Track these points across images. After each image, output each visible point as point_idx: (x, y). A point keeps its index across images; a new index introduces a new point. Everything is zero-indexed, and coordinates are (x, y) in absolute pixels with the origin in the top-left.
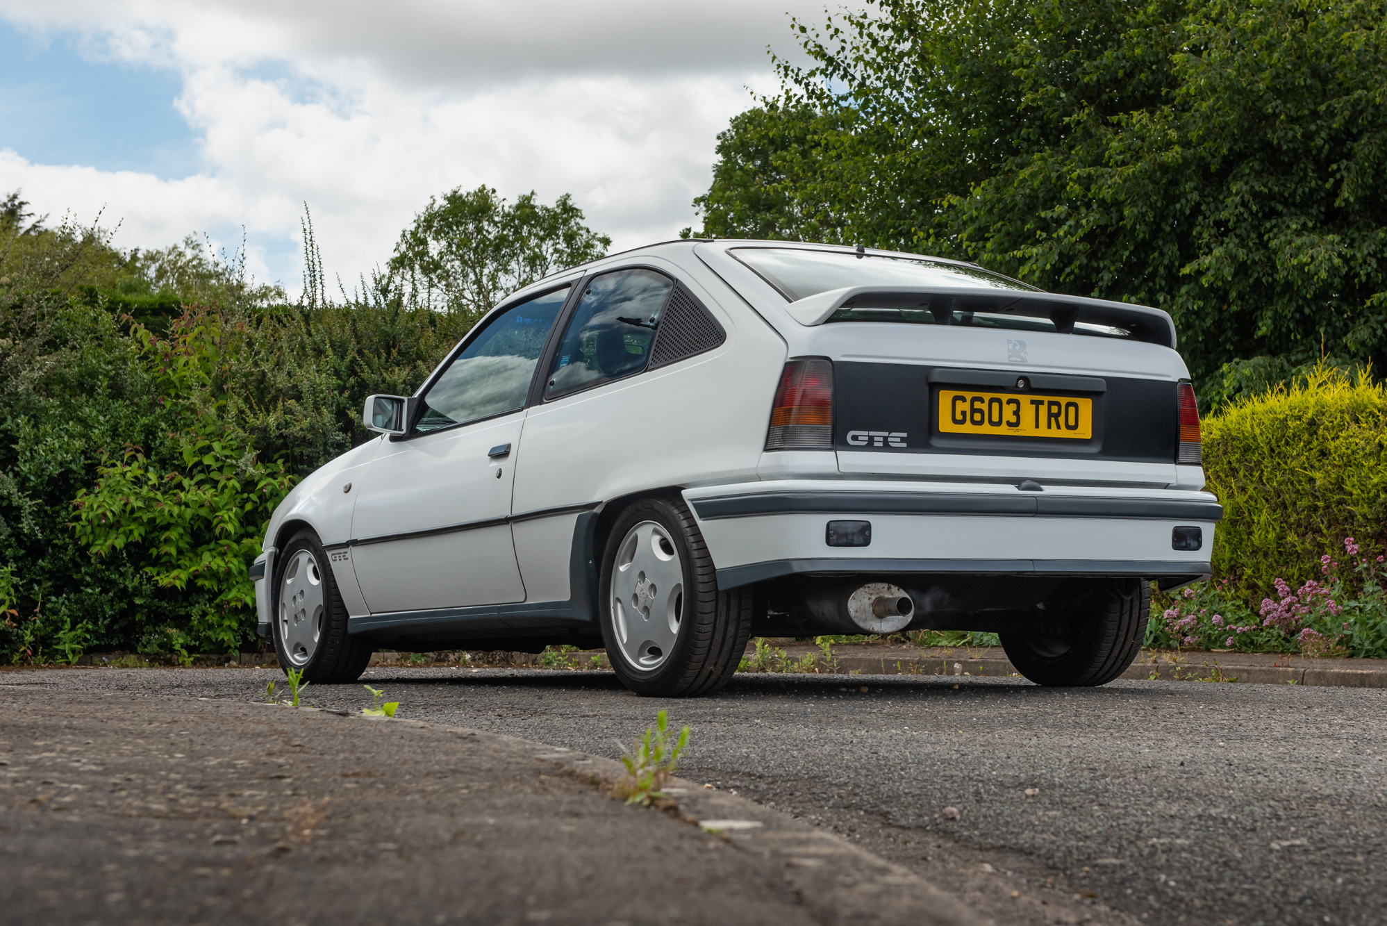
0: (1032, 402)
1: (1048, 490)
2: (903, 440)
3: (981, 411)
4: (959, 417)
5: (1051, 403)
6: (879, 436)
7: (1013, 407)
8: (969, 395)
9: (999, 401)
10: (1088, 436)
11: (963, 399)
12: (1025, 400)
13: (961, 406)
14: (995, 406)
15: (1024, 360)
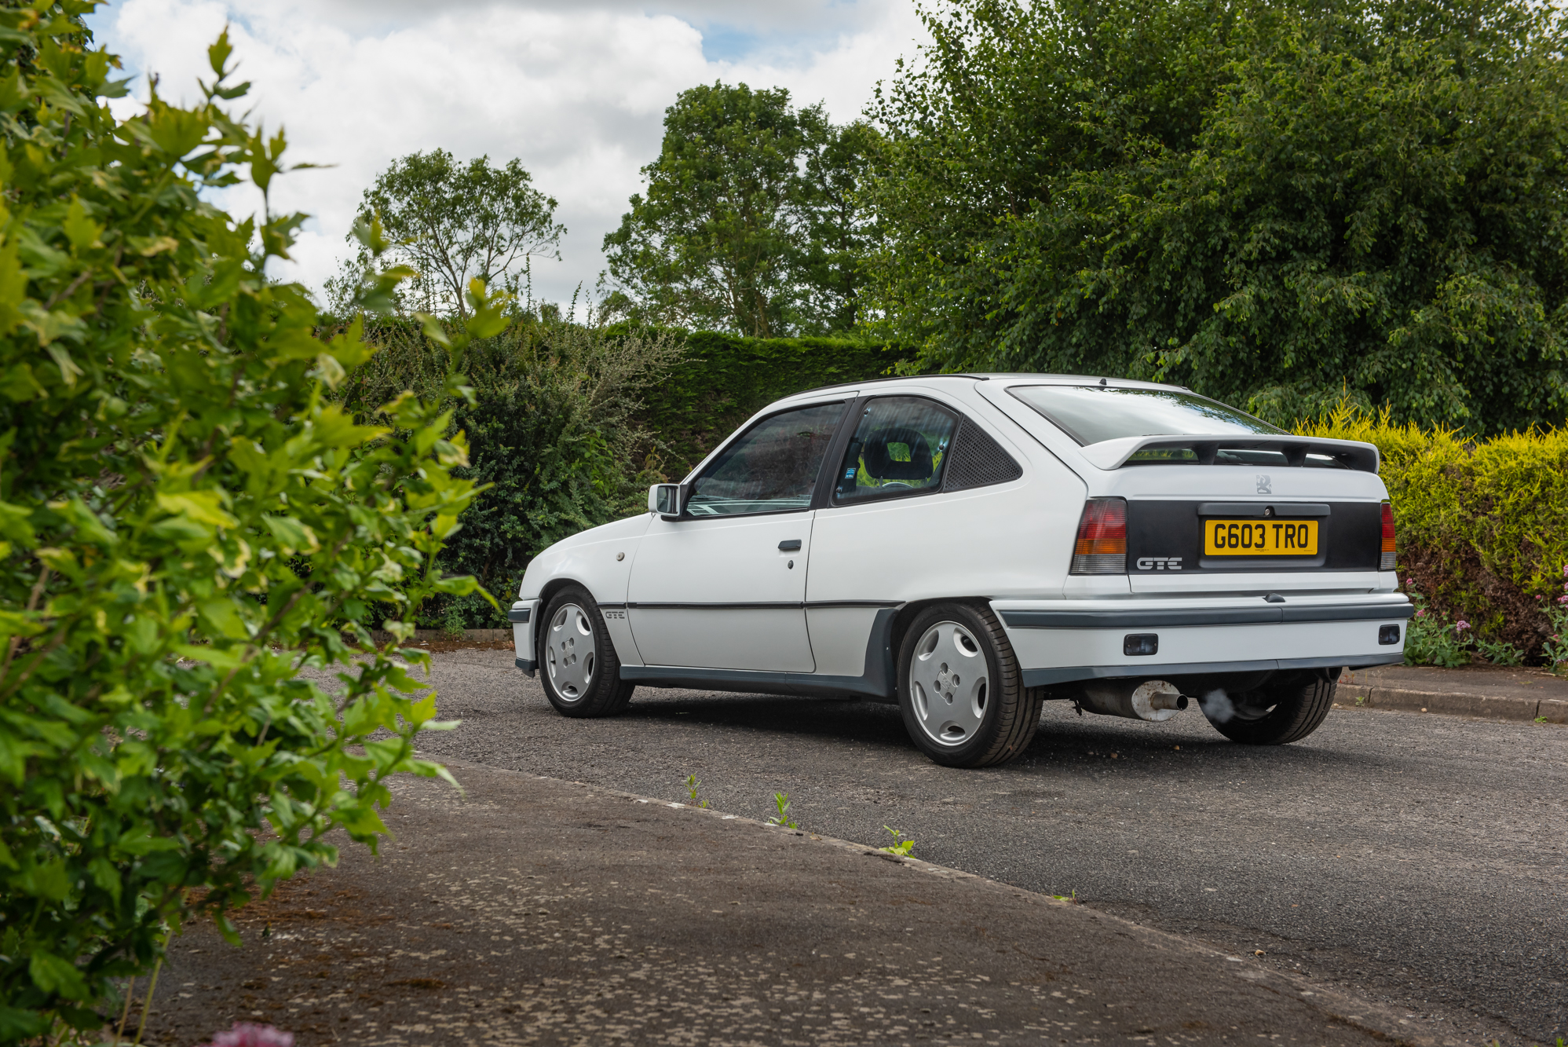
0: (1274, 526)
1: (1290, 601)
2: (1179, 563)
3: (1236, 536)
4: (1220, 542)
5: (1288, 526)
6: (1161, 561)
7: (1260, 531)
8: (1227, 523)
9: (1249, 527)
10: (1315, 552)
11: (1223, 527)
12: (1269, 525)
13: (1223, 533)
14: (1247, 531)
15: (1269, 492)
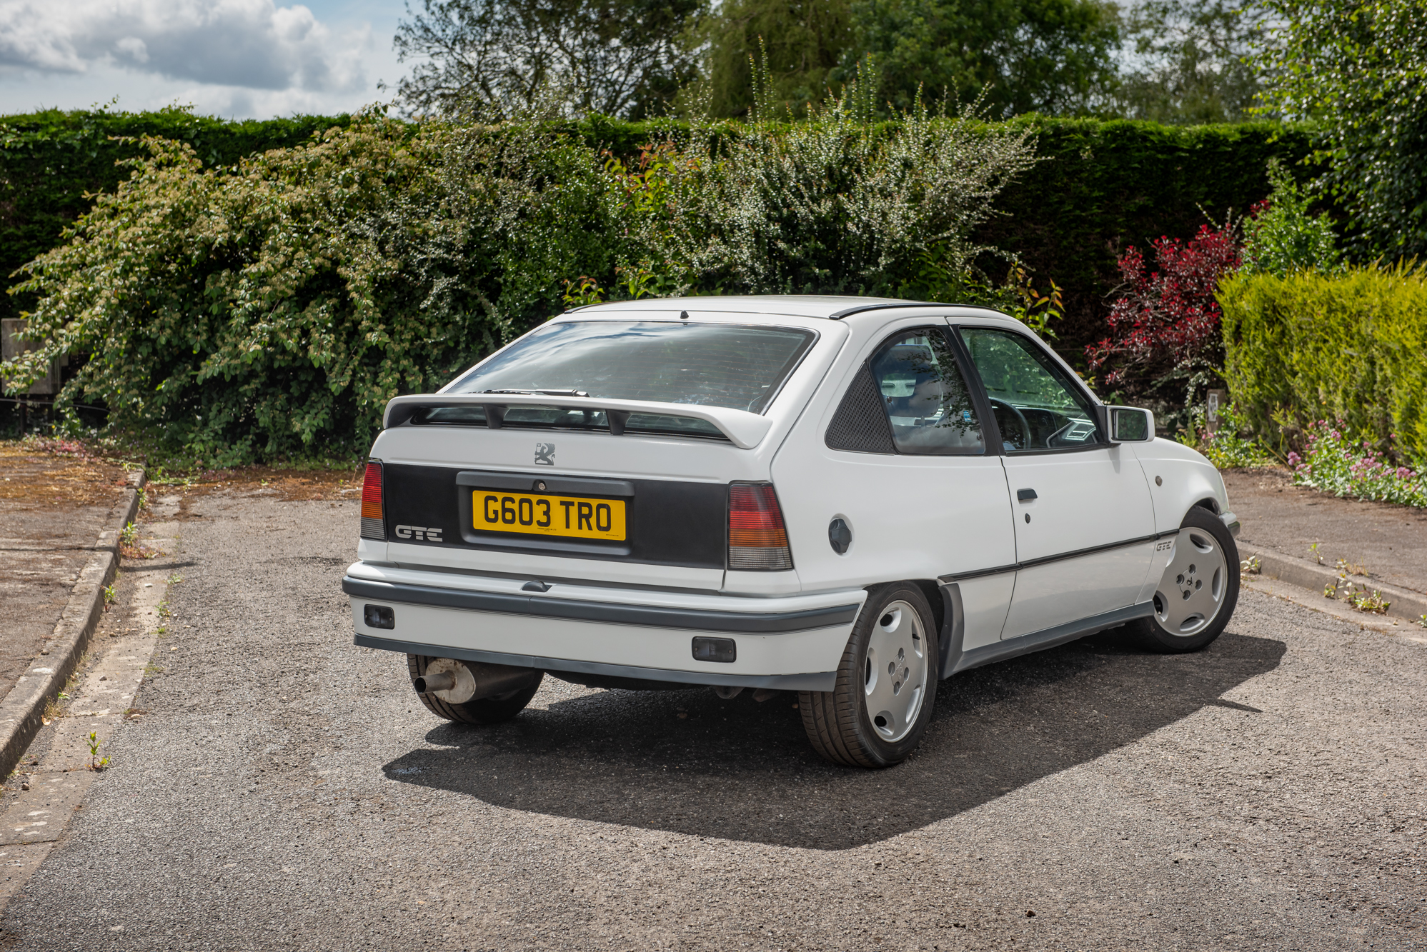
0: (562, 503)
2: (439, 535)
3: (512, 511)
4: (491, 516)
5: (581, 505)
6: (419, 530)
7: (544, 507)
8: (500, 496)
9: (530, 502)
10: (622, 537)
11: (495, 499)
12: (554, 501)
13: (493, 506)
14: (526, 506)
15: (550, 463)
